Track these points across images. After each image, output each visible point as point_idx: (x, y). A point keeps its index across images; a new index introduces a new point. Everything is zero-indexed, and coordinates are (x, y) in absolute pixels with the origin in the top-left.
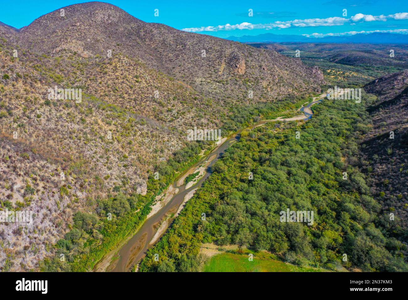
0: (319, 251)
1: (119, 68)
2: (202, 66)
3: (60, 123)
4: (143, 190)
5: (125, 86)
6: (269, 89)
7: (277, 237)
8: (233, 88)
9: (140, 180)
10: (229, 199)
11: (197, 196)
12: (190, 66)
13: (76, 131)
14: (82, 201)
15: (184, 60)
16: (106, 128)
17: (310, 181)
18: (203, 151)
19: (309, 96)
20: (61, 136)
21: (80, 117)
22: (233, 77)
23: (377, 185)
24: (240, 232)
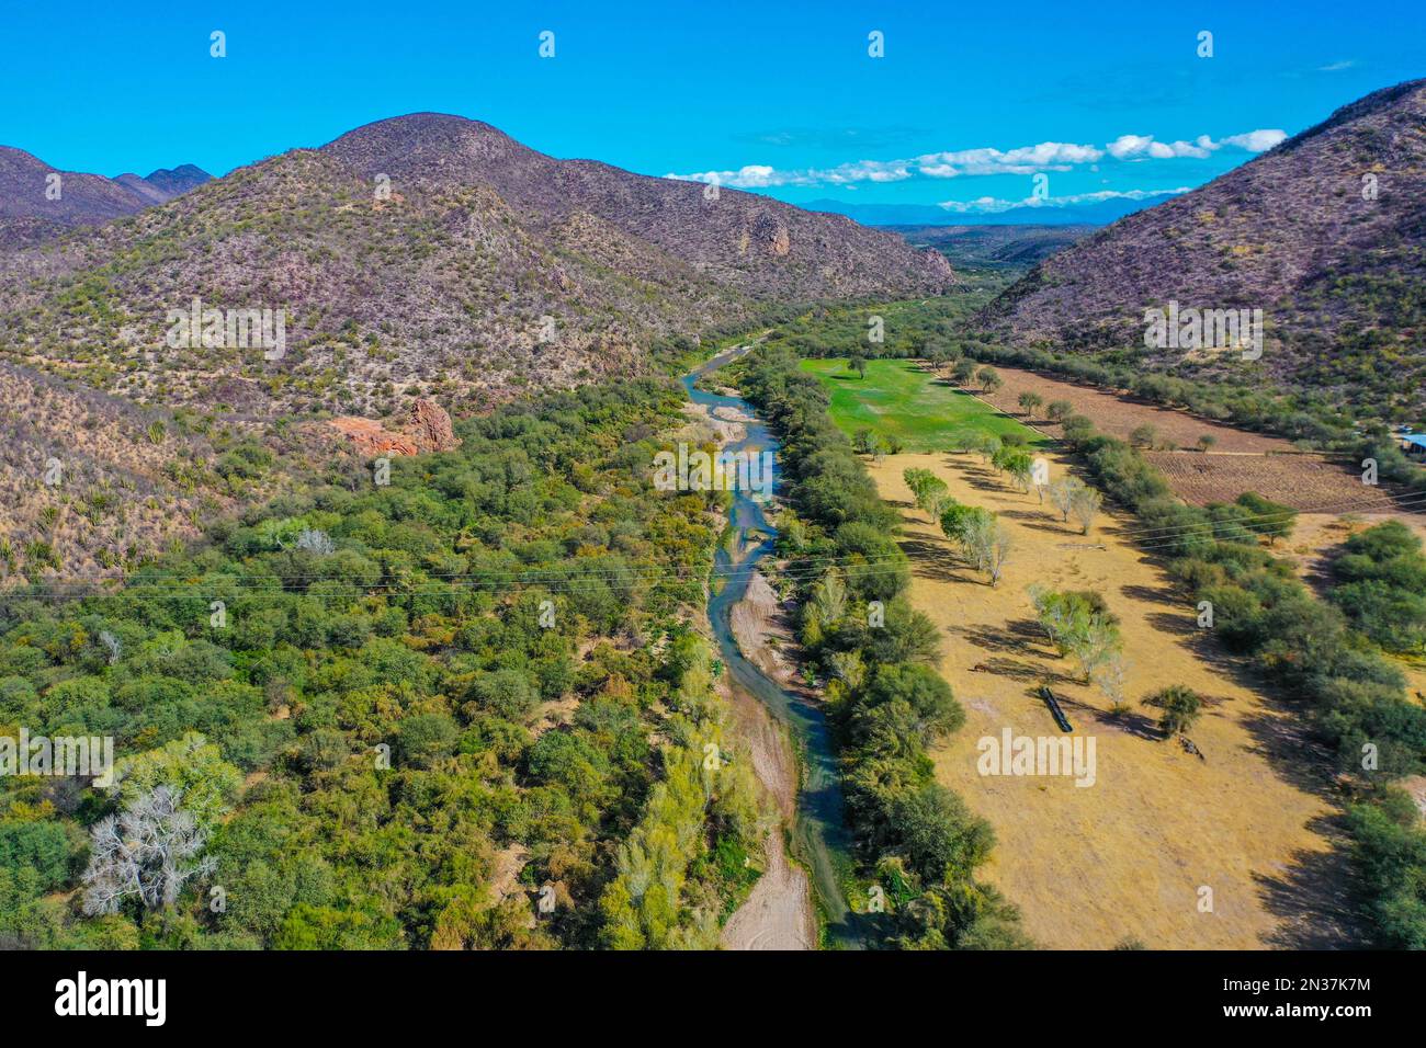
2: (703, 241)
15: (664, 231)
22: (766, 258)
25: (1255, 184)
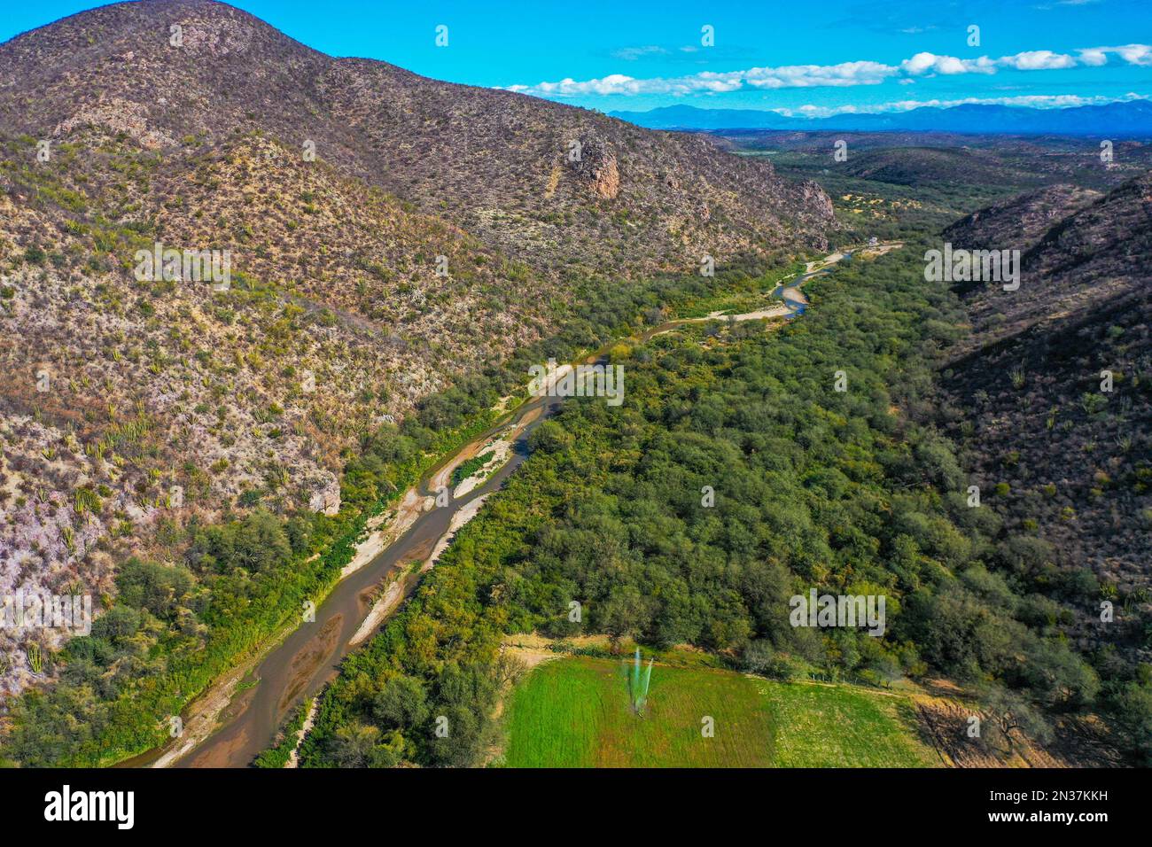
0: (836, 636)
1: (253, 174)
2: (497, 176)
3: (75, 313)
4: (328, 499)
5: (273, 223)
6: (686, 240)
7: (717, 606)
8: (584, 234)
9: (321, 474)
10: (580, 513)
11: (488, 514)
12: (460, 175)
13: (125, 338)
14: (142, 530)
15: (445, 159)
16: (215, 330)
17: (807, 465)
18: (504, 400)
19: (797, 259)
20: (78, 351)
21: (136, 298)
22: (584, 205)
23: (987, 467)
24: (614, 596)
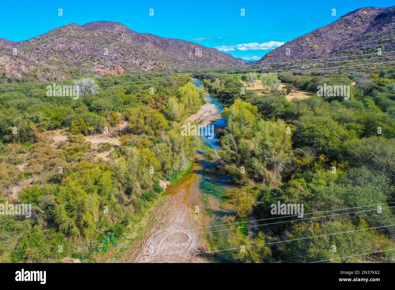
2: (180, 54)
6: (215, 64)
15: (169, 51)
25: (320, 32)
